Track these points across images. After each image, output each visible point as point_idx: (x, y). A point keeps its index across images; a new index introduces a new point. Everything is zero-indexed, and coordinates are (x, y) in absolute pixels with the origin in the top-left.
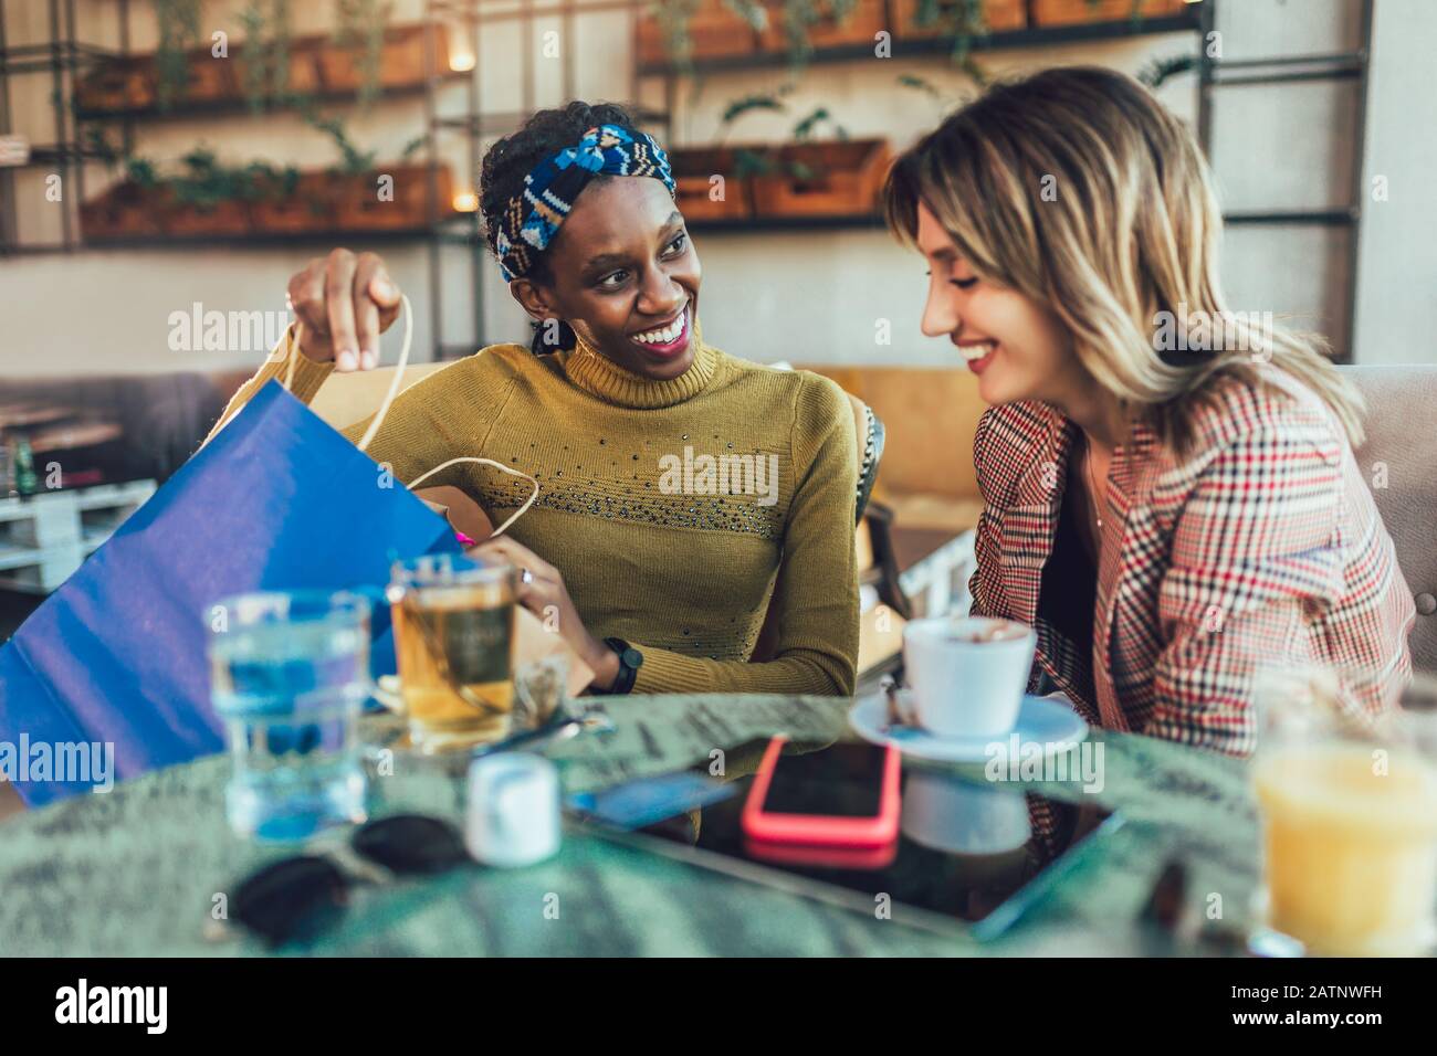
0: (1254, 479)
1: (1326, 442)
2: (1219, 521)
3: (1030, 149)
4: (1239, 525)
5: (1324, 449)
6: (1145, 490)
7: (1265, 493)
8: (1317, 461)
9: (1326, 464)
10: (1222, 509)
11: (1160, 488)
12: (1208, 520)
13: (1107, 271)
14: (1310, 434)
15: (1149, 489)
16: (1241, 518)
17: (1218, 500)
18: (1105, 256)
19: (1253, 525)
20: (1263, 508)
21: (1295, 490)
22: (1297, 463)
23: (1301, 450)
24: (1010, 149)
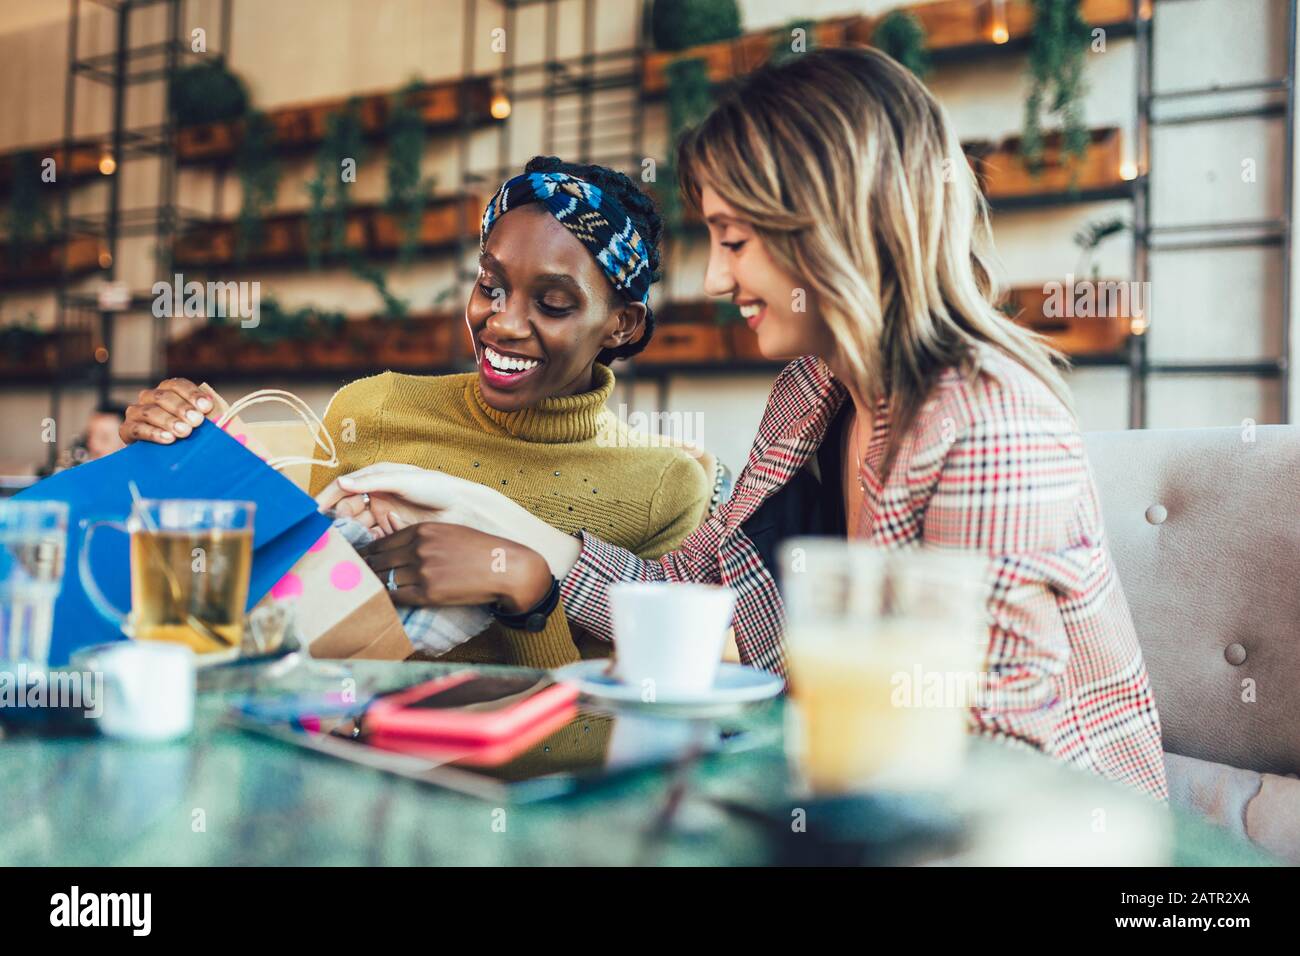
0: (1002, 470)
1: (1068, 434)
2: (976, 512)
3: (780, 125)
4: (993, 515)
5: (1066, 441)
6: (900, 471)
7: (1014, 482)
8: (1061, 452)
9: (1071, 457)
10: (976, 500)
11: (914, 469)
12: (965, 512)
13: (846, 238)
14: (1050, 426)
15: (904, 471)
16: (994, 508)
17: (971, 492)
18: (845, 222)
19: (1006, 513)
20: (1013, 496)
21: (1041, 480)
22: (1041, 454)
23: (1043, 441)
24: (765, 126)
